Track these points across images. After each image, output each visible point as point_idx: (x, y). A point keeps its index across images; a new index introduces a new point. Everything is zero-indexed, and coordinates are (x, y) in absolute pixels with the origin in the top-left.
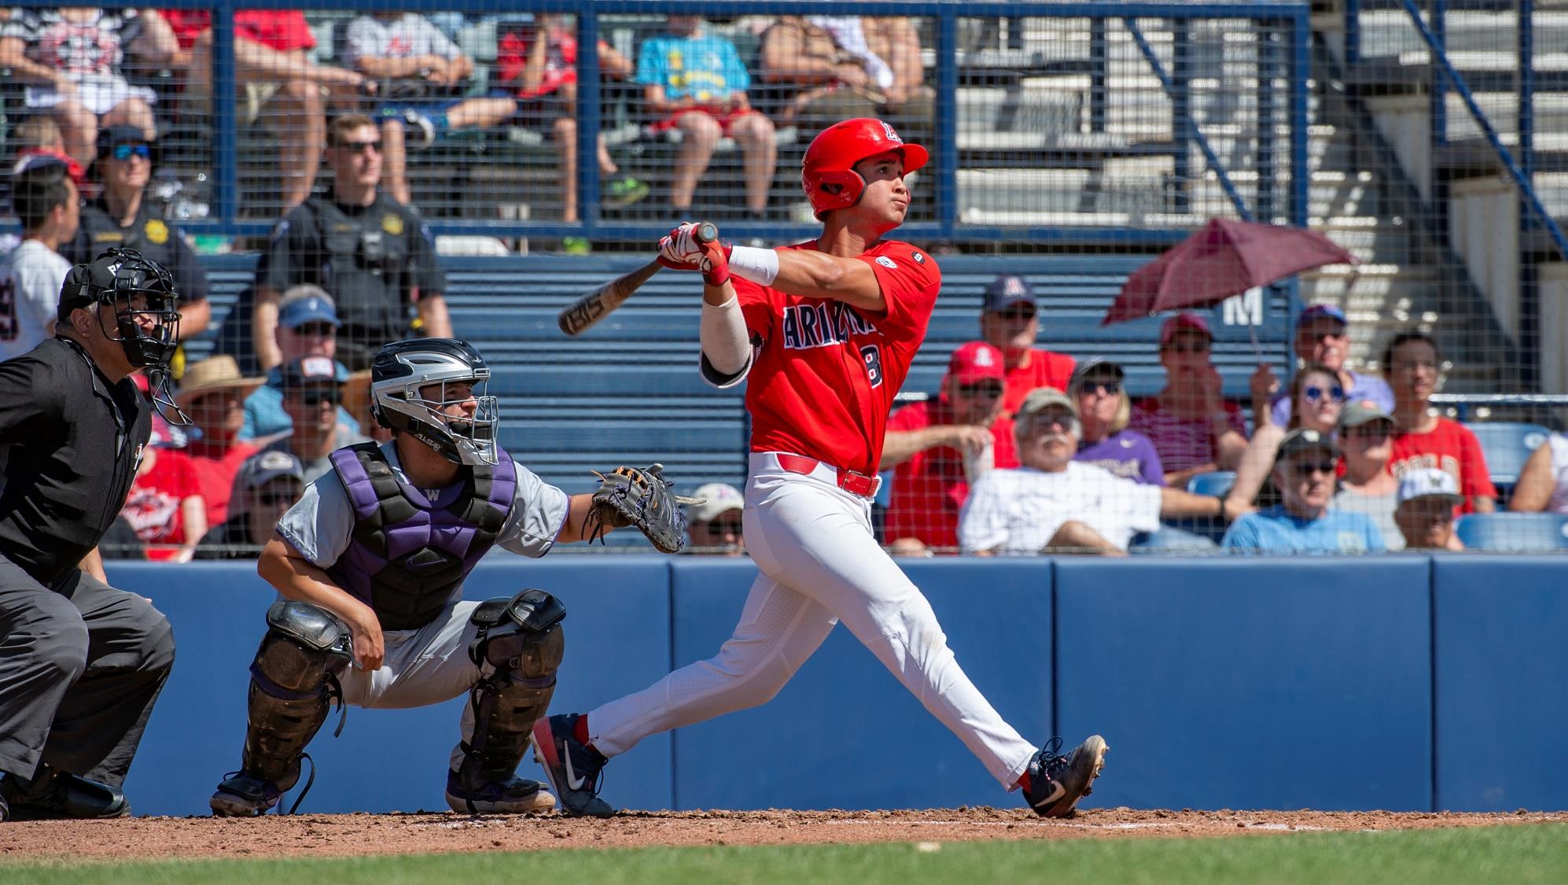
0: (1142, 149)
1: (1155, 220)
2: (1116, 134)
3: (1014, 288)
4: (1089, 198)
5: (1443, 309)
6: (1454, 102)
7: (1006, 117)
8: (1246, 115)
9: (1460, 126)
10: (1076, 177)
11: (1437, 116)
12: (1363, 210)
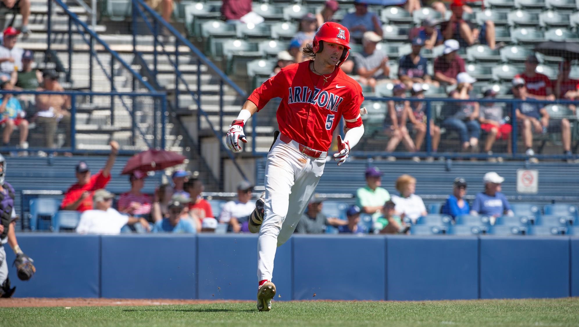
0: (123, 130)
1: (127, 148)
2: (118, 125)
3: (83, 166)
4: (109, 142)
5: (200, 171)
6: (203, 119)
7: (88, 121)
8: (150, 121)
9: (204, 125)
10: (106, 137)
11: (199, 122)
12: (180, 146)
